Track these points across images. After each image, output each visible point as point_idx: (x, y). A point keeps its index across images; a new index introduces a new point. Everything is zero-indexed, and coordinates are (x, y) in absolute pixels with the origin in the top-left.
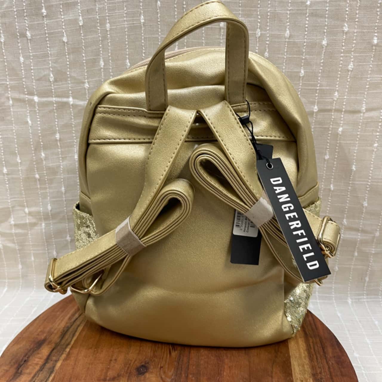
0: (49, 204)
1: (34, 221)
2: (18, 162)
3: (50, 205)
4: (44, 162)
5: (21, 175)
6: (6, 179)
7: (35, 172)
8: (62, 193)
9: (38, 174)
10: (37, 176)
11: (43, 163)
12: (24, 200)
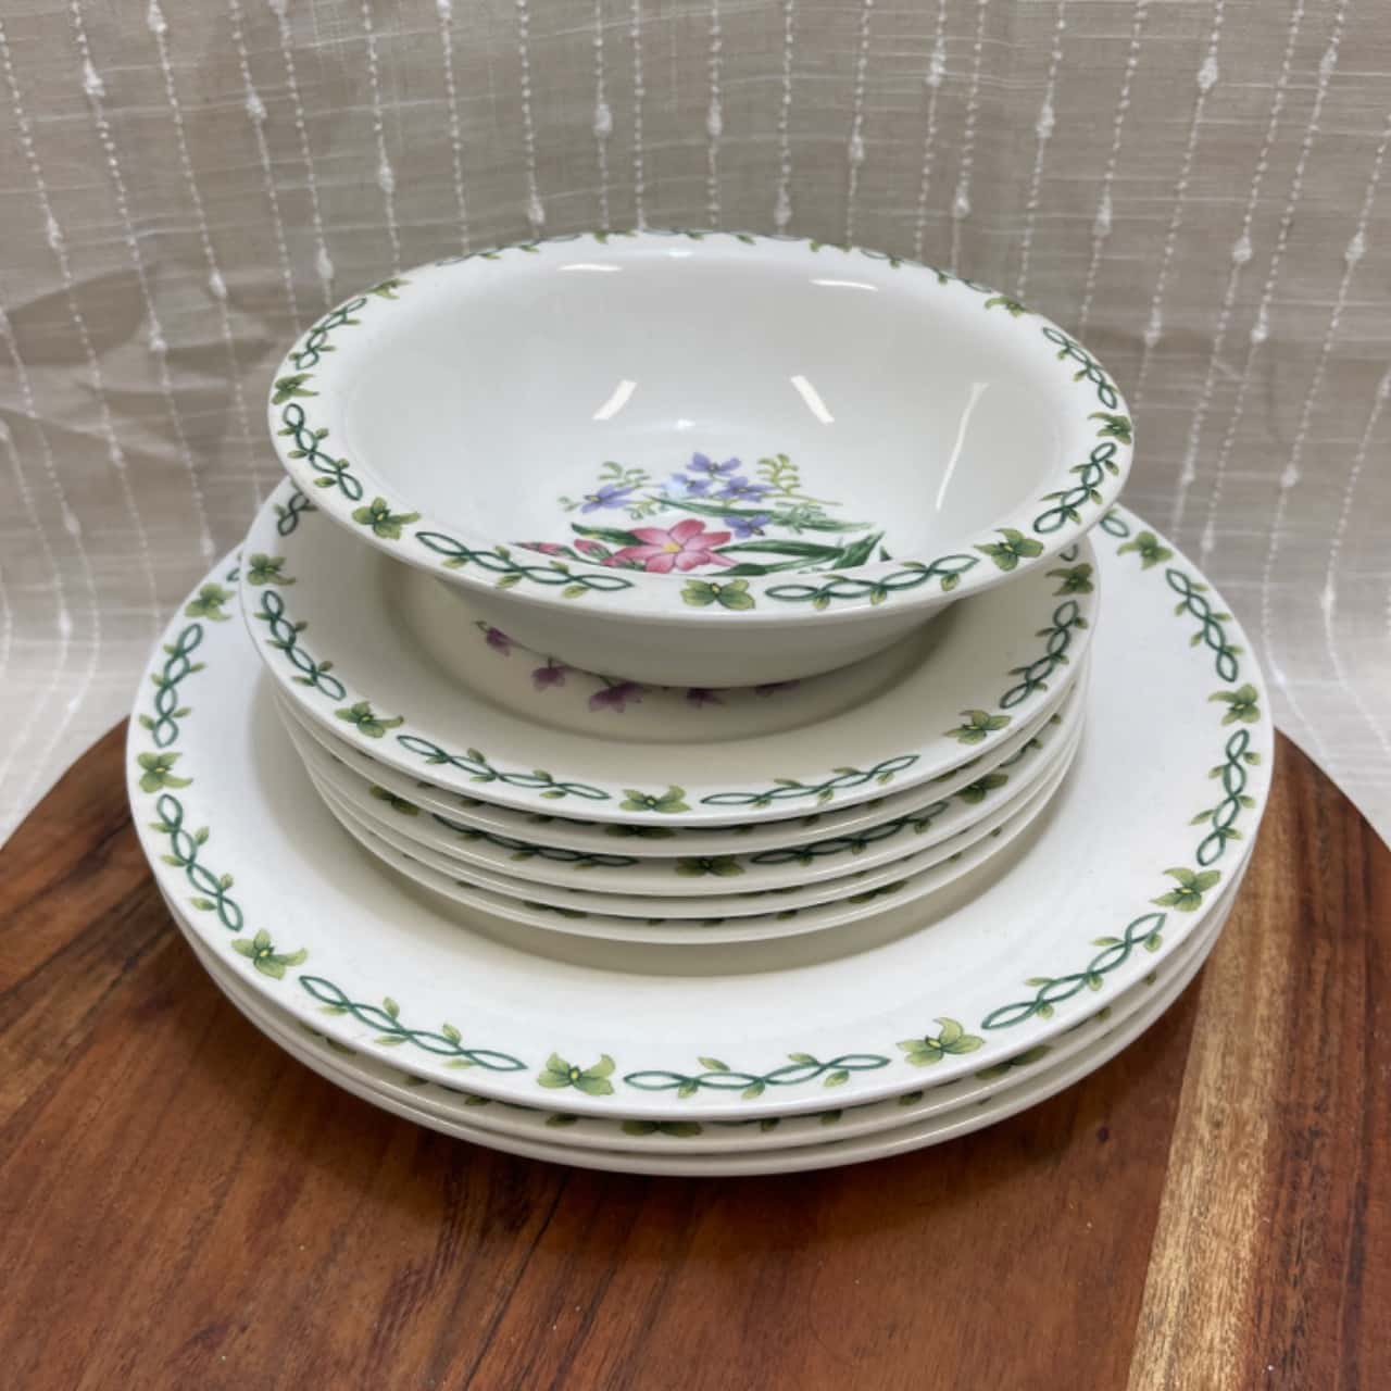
0: (323, 253)
1: (254, 330)
2: (153, 34)
3: (329, 256)
4: (286, 30)
5: (174, 102)
6: (102, 130)
7: (242, 82)
8: (382, 193)
9: (260, 94)
10: (255, 106)
11: (280, 34)
12: (201, 233)
